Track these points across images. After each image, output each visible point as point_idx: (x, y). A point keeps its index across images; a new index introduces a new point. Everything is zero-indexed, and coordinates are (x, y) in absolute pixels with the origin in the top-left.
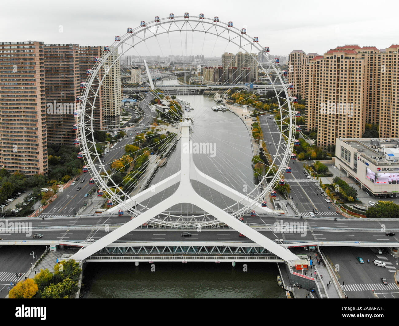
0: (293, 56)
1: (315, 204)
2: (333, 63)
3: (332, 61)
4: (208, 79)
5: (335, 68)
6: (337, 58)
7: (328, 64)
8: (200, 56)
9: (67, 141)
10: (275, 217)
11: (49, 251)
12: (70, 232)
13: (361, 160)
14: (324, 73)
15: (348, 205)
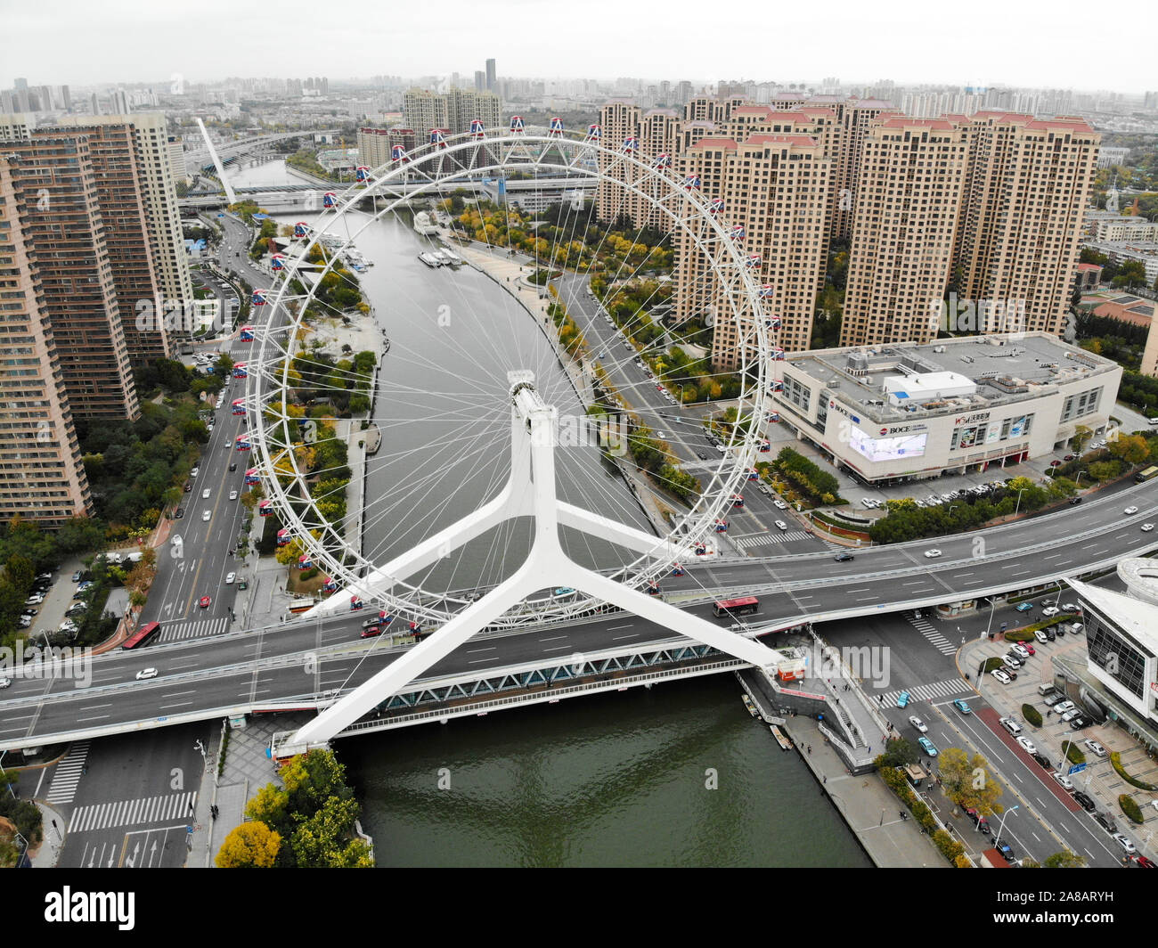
0: (611, 113)
1: (757, 516)
2: (761, 170)
3: (758, 165)
4: (375, 160)
5: (765, 181)
6: (771, 156)
7: (746, 171)
8: (318, 80)
9: (100, 407)
10: (705, 566)
11: (229, 729)
12: (262, 675)
13: (838, 408)
14: (737, 194)
15: (823, 511)
